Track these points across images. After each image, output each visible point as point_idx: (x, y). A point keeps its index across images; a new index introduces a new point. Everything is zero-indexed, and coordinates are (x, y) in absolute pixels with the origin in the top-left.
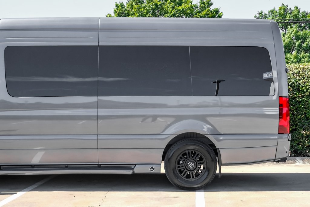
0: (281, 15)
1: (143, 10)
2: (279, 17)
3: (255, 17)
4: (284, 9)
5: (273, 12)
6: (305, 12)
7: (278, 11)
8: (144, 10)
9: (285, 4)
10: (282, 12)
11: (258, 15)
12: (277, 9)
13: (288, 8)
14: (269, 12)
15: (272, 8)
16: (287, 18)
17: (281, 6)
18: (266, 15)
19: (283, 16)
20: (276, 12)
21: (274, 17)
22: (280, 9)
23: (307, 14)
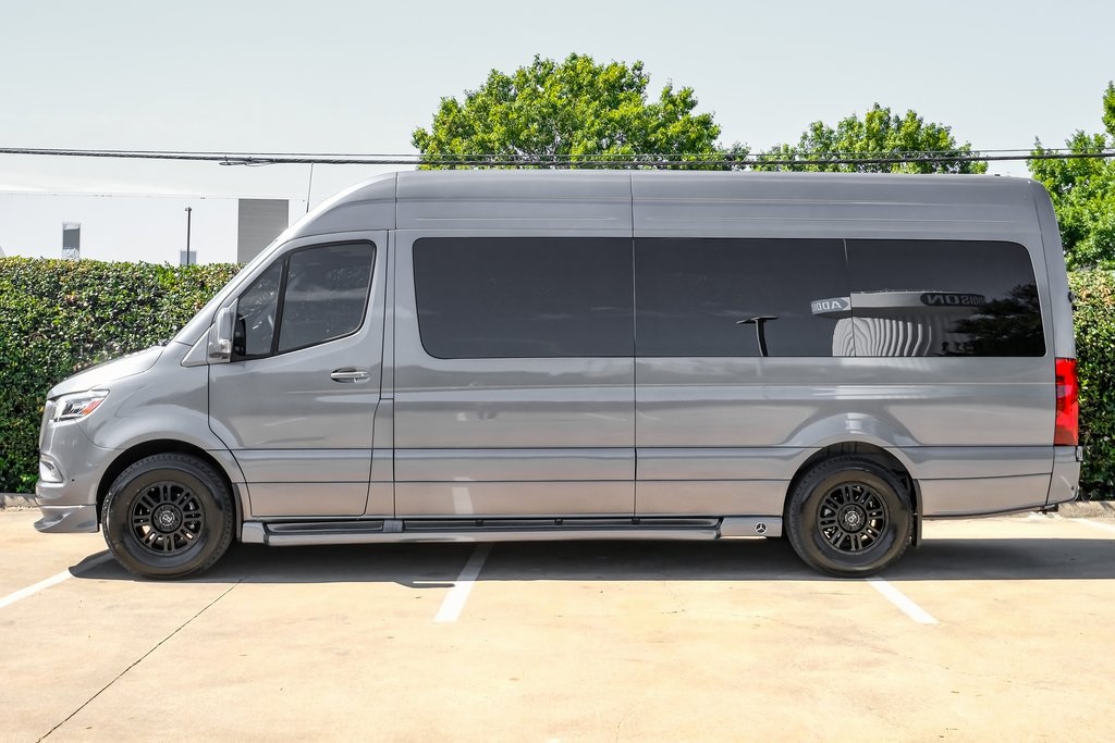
0: (871, 135)
1: (515, 116)
2: (869, 138)
3: (805, 137)
4: (881, 118)
5: (850, 125)
6: (933, 126)
7: (865, 124)
8: (519, 117)
9: (883, 107)
10: (876, 125)
11: (810, 134)
12: (862, 119)
13: (892, 115)
14: (841, 126)
15: (849, 116)
16: (889, 143)
17: (871, 110)
18: (832, 132)
19: (879, 138)
20: (861, 126)
21: (855, 139)
22: (870, 120)
23: (939, 131)
